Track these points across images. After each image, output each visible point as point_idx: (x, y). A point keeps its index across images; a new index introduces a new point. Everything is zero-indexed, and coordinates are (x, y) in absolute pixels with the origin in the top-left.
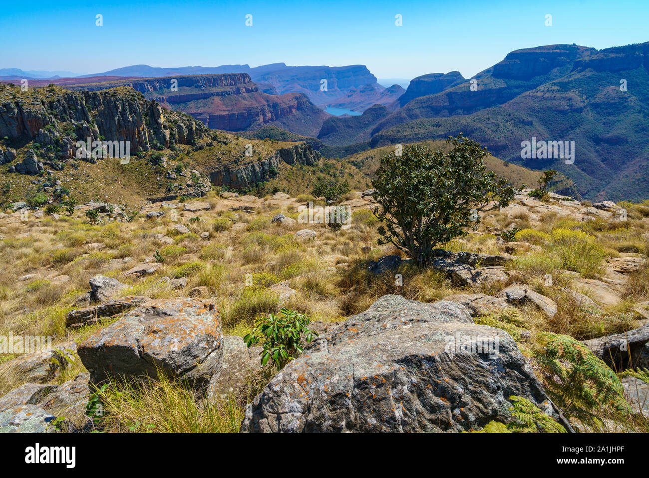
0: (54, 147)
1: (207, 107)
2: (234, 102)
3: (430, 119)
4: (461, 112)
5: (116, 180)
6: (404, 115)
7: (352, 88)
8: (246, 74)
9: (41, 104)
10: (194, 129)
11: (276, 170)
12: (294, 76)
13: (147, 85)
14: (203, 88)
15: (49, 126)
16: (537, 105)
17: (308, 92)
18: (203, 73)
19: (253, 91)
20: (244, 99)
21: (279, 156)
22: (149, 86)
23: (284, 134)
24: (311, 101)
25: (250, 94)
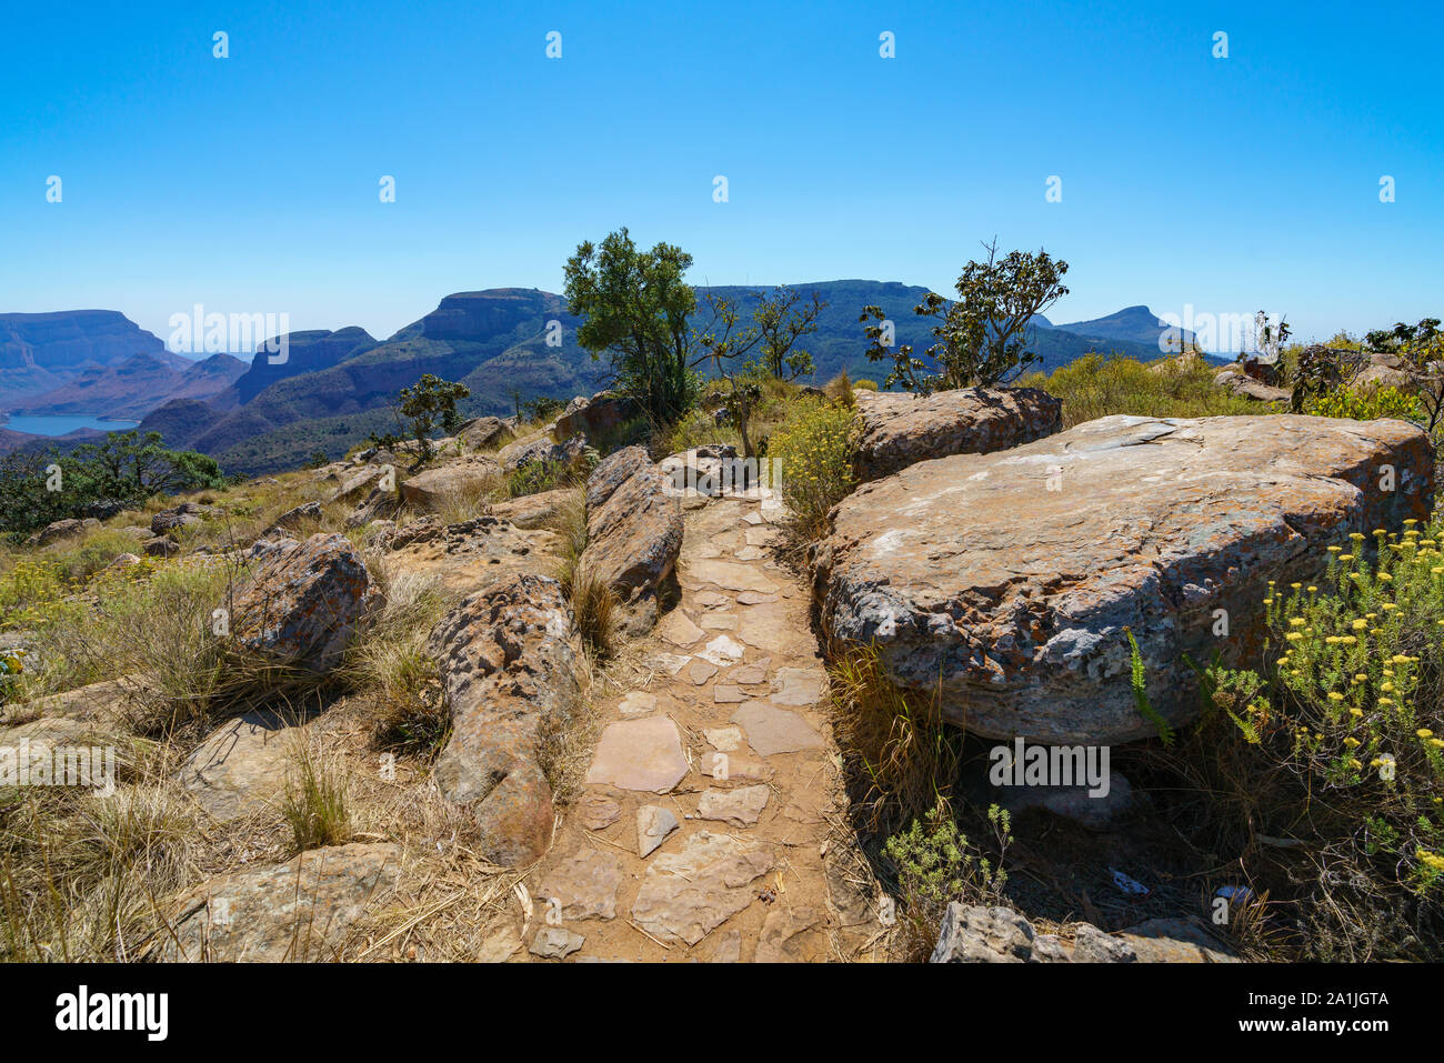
3: (323, 420)
7: (88, 363)
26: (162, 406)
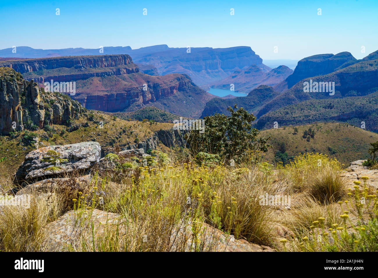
1: (85, 88)
2: (114, 82)
3: (321, 100)
4: (354, 93)
6: (292, 96)
7: (237, 68)
8: (127, 56)
10: (70, 109)
12: (175, 57)
13: (27, 66)
14: (83, 69)
17: (190, 73)
18: (85, 55)
19: (134, 72)
20: (123, 80)
21: (157, 138)
22: (28, 67)
23: (164, 115)
24: (194, 81)
25: (130, 75)
26: (257, 88)
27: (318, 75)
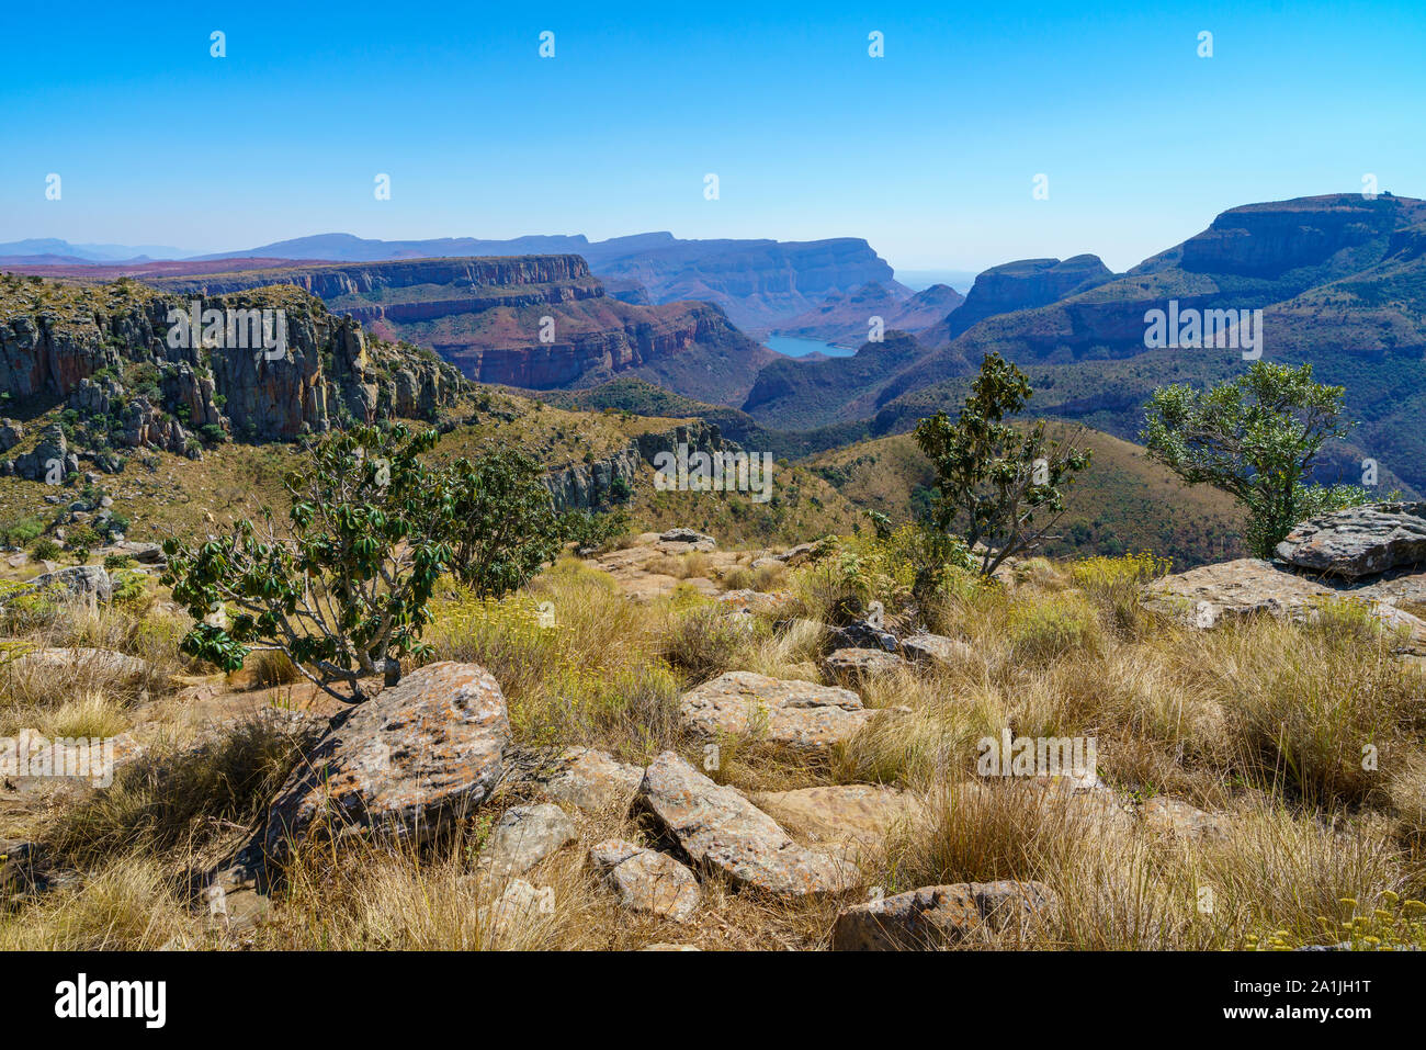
0: (108, 419)
1: (480, 331)
3: (1027, 367)
4: (1104, 351)
5: (240, 500)
6: (960, 357)
7: (832, 290)
8: (578, 257)
9: (94, 323)
10: (436, 383)
11: (626, 484)
12: (690, 262)
13: (345, 280)
14: (474, 287)
15: (104, 372)
16: (1300, 338)
17: (724, 299)
18: (479, 254)
19: (593, 297)
20: (568, 314)
21: (636, 452)
22: (348, 282)
23: (661, 399)
24: (730, 320)
25: (584, 303)
27: (1022, 309)
